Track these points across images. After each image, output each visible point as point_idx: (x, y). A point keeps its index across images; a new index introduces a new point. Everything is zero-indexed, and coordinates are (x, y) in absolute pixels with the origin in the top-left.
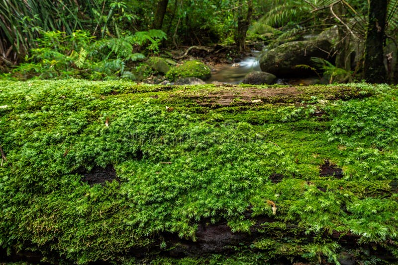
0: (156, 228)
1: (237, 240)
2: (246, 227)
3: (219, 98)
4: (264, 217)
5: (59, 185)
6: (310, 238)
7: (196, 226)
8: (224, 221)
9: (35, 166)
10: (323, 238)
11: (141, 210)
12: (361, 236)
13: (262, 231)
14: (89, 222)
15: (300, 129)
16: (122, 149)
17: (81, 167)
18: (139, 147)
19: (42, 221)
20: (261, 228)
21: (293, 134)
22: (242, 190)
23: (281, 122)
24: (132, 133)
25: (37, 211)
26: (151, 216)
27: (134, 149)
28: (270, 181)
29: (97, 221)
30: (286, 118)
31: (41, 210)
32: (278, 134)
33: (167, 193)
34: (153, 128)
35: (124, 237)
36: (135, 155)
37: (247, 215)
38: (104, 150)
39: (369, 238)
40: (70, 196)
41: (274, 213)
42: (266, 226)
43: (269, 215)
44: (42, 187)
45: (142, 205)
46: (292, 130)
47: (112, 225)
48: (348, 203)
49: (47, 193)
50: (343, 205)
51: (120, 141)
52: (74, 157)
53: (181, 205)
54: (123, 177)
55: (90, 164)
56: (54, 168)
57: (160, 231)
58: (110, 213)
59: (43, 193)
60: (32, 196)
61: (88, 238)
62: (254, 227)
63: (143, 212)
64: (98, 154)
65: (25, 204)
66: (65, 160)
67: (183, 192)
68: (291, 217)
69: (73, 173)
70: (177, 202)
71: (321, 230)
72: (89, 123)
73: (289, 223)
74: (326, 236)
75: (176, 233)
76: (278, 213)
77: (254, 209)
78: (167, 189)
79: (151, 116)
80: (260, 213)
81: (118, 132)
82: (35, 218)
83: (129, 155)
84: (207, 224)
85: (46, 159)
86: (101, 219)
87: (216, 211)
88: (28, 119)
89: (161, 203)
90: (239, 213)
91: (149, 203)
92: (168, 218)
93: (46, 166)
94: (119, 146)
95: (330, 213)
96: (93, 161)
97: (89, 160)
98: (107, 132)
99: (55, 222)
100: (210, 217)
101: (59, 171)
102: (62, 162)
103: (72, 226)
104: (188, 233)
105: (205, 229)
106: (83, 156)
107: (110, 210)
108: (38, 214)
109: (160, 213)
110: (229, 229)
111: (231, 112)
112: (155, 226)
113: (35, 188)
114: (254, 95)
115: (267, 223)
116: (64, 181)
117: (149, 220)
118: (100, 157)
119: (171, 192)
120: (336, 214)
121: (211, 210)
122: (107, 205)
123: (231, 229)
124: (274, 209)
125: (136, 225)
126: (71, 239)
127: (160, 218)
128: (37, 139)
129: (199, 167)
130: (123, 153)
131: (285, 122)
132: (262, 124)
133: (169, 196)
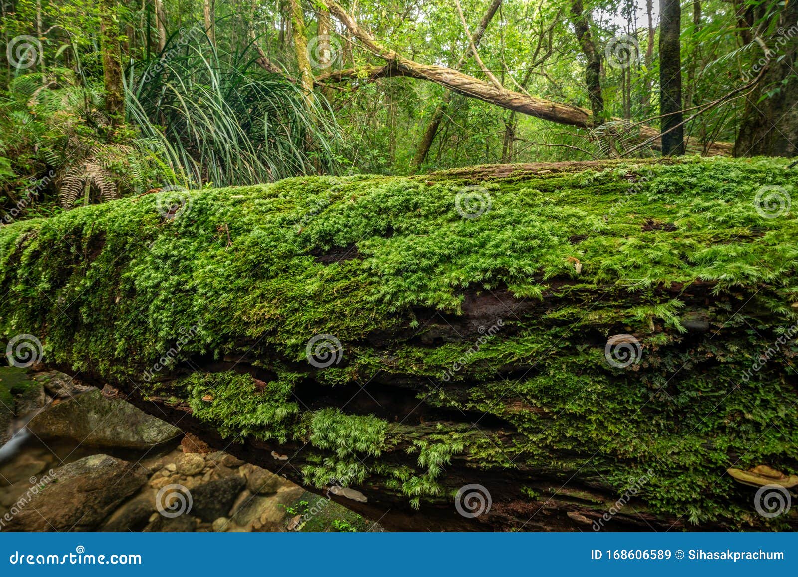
0: (407, 300)
1: (522, 311)
2: (537, 290)
3: (493, 172)
4: (563, 277)
5: (288, 267)
6: (636, 298)
7: (462, 297)
8: (503, 285)
9: (264, 245)
10: (655, 296)
11: (387, 280)
12: (718, 280)
13: (561, 296)
14: (318, 304)
15: (606, 193)
16: (367, 225)
17: (317, 247)
18: (389, 222)
19: (262, 308)
20: (558, 291)
21: (597, 197)
22: (530, 249)
23: (580, 187)
24: (382, 206)
25: (258, 297)
26: (400, 286)
27: (383, 224)
28: (569, 242)
29: (328, 302)
30: (586, 182)
31: (262, 296)
32: (576, 199)
33: (424, 260)
34: (408, 200)
35: (362, 319)
36: (383, 233)
37: (538, 277)
38: (345, 226)
39: (731, 280)
40: (298, 277)
41: (578, 270)
42: (565, 288)
43: (571, 273)
44: (267, 270)
45: (389, 274)
46: (596, 193)
47: (347, 305)
48: (688, 253)
49: (272, 277)
50: (683, 256)
51: (366, 217)
52: (309, 235)
53: (442, 273)
54: (367, 251)
55: (327, 242)
56: (283, 247)
57: (411, 303)
58: (346, 291)
59: (268, 278)
60: (255, 280)
61: (316, 323)
62: (548, 291)
63: (390, 282)
64: (339, 231)
65: (245, 290)
66: (299, 239)
67: (446, 259)
68: (604, 275)
69: (307, 253)
70: (437, 270)
71: (653, 284)
72: (331, 203)
73: (601, 284)
74: (661, 293)
75: (435, 305)
76: (583, 272)
77: (547, 269)
78: (424, 255)
79: (406, 189)
80: (556, 273)
81: (365, 207)
82: (253, 306)
83: (376, 232)
84: (478, 293)
85: (277, 240)
86: (334, 300)
87: (493, 271)
88: (261, 205)
89: (414, 272)
90: (525, 273)
91: (398, 273)
92: (423, 288)
93: (276, 247)
94: (364, 221)
95: (664, 265)
96: (332, 239)
97: (326, 237)
98: (351, 208)
99: (277, 308)
100: (484, 281)
101: (290, 251)
102: (295, 241)
103: (296, 310)
104: (450, 304)
105: (474, 301)
106: (321, 232)
107: (346, 288)
108: (259, 300)
109: (413, 283)
110: (511, 295)
111: (510, 182)
112: (405, 298)
113: (258, 271)
114: (539, 168)
115: (567, 286)
116: (295, 261)
117: (399, 291)
118: (341, 234)
119: (429, 259)
120: (672, 266)
121: (485, 270)
122: (343, 283)
123: (513, 293)
124: (578, 266)
125: (379, 302)
126: (294, 328)
127: (413, 287)
128: (270, 222)
129: (469, 231)
130: (369, 229)
131: (585, 186)
132: (552, 192)
133: (425, 263)
